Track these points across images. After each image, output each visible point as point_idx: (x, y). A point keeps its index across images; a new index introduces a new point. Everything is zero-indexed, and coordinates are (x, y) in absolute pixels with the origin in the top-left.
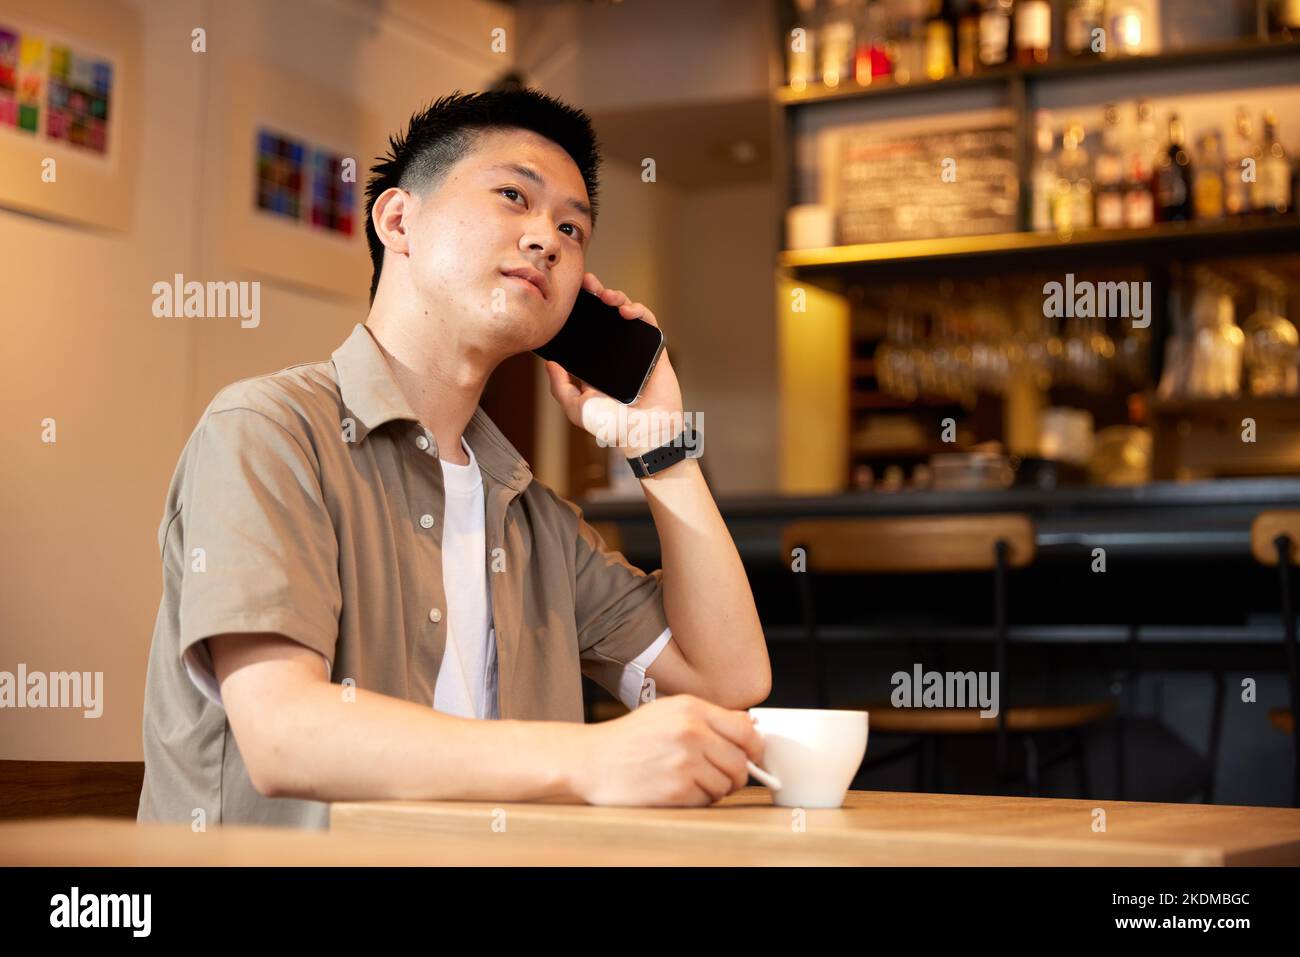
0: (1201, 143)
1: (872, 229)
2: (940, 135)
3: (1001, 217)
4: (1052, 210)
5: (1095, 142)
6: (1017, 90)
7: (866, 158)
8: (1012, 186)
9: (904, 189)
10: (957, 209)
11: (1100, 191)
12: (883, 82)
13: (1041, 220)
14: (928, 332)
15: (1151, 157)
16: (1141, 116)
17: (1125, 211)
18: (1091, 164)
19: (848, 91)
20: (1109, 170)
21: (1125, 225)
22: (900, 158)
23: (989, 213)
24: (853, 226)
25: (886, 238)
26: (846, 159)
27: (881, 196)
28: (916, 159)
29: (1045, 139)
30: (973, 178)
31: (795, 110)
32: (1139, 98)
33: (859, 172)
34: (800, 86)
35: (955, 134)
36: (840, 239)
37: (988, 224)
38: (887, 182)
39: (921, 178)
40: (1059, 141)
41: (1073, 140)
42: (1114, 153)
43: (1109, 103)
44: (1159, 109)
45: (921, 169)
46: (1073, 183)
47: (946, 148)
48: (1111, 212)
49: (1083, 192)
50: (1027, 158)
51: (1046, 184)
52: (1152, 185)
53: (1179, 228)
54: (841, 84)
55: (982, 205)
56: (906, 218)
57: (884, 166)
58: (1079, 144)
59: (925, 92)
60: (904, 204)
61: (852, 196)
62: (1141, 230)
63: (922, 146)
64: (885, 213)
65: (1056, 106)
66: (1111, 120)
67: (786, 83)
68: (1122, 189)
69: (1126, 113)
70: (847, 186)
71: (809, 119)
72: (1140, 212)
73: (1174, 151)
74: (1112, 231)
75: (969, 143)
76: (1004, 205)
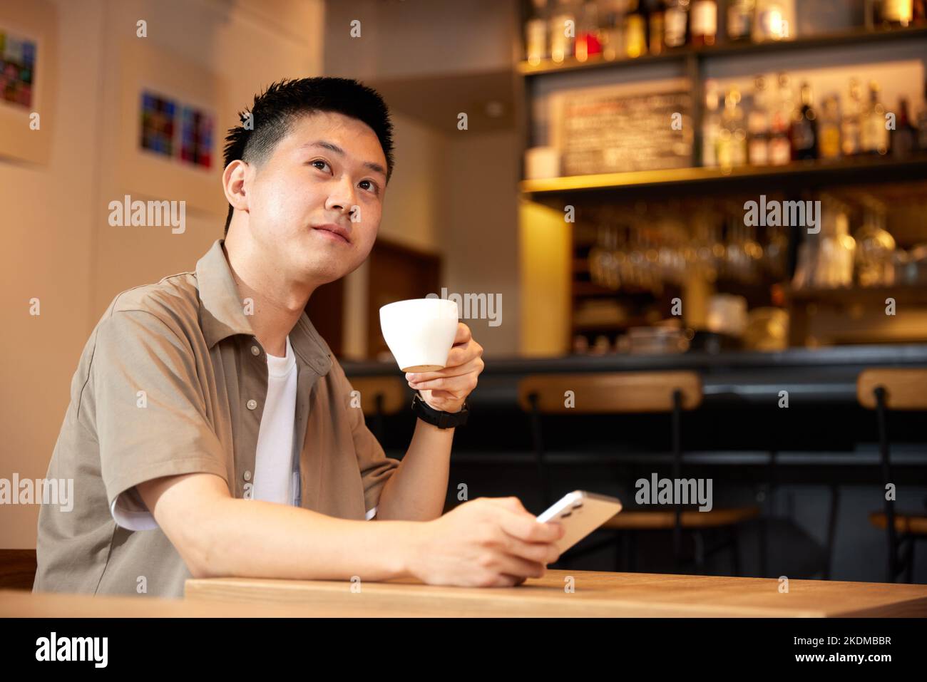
0: (824, 104)
1: (587, 164)
2: (637, 98)
3: (680, 156)
4: (717, 152)
5: (748, 103)
6: (692, 65)
7: (583, 114)
8: (689, 135)
9: (610, 136)
10: (649, 151)
11: (752, 138)
12: (596, 59)
13: (709, 158)
14: (627, 240)
15: (788, 114)
16: (782, 84)
17: (769, 153)
18: (745, 118)
19: (570, 65)
20: (758, 123)
21: (770, 164)
22: (608, 113)
23: (672, 154)
24: (573, 163)
25: (598, 171)
26: (569, 114)
27: (593, 141)
28: (619, 114)
29: (712, 101)
30: (661, 128)
31: (532, 79)
32: (780, 71)
33: (578, 123)
34: (535, 61)
35: (646, 97)
36: (564, 172)
37: (671, 161)
38: (598, 131)
39: (622, 129)
40: (722, 102)
41: (732, 101)
42: (761, 110)
43: (758, 74)
44: (794, 79)
45: (622, 122)
46: (732, 132)
47: (640, 108)
48: (760, 154)
49: (739, 139)
50: (698, 114)
51: (713, 133)
52: (789, 134)
53: (808, 165)
54: (565, 60)
55: (667, 148)
56: (612, 157)
57: (595, 119)
58: (737, 104)
59: (626, 66)
60: (610, 147)
61: (573, 141)
62: (781, 166)
63: (623, 105)
64: (596, 153)
65: (720, 76)
66: (760, 86)
67: (525, 59)
68: (768, 137)
69: (771, 82)
70: (570, 134)
71: (542, 85)
72: (781, 154)
73: (805, 109)
74: (760, 167)
75: (657, 103)
76: (683, 148)
